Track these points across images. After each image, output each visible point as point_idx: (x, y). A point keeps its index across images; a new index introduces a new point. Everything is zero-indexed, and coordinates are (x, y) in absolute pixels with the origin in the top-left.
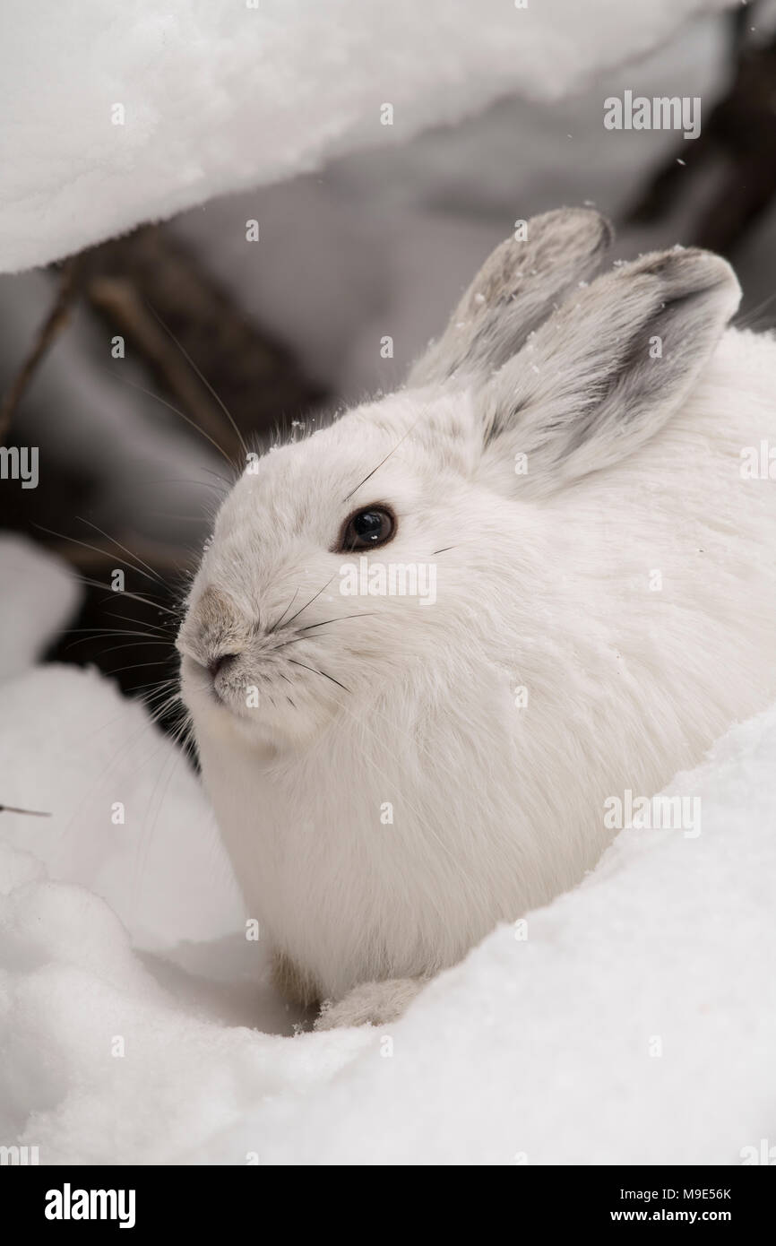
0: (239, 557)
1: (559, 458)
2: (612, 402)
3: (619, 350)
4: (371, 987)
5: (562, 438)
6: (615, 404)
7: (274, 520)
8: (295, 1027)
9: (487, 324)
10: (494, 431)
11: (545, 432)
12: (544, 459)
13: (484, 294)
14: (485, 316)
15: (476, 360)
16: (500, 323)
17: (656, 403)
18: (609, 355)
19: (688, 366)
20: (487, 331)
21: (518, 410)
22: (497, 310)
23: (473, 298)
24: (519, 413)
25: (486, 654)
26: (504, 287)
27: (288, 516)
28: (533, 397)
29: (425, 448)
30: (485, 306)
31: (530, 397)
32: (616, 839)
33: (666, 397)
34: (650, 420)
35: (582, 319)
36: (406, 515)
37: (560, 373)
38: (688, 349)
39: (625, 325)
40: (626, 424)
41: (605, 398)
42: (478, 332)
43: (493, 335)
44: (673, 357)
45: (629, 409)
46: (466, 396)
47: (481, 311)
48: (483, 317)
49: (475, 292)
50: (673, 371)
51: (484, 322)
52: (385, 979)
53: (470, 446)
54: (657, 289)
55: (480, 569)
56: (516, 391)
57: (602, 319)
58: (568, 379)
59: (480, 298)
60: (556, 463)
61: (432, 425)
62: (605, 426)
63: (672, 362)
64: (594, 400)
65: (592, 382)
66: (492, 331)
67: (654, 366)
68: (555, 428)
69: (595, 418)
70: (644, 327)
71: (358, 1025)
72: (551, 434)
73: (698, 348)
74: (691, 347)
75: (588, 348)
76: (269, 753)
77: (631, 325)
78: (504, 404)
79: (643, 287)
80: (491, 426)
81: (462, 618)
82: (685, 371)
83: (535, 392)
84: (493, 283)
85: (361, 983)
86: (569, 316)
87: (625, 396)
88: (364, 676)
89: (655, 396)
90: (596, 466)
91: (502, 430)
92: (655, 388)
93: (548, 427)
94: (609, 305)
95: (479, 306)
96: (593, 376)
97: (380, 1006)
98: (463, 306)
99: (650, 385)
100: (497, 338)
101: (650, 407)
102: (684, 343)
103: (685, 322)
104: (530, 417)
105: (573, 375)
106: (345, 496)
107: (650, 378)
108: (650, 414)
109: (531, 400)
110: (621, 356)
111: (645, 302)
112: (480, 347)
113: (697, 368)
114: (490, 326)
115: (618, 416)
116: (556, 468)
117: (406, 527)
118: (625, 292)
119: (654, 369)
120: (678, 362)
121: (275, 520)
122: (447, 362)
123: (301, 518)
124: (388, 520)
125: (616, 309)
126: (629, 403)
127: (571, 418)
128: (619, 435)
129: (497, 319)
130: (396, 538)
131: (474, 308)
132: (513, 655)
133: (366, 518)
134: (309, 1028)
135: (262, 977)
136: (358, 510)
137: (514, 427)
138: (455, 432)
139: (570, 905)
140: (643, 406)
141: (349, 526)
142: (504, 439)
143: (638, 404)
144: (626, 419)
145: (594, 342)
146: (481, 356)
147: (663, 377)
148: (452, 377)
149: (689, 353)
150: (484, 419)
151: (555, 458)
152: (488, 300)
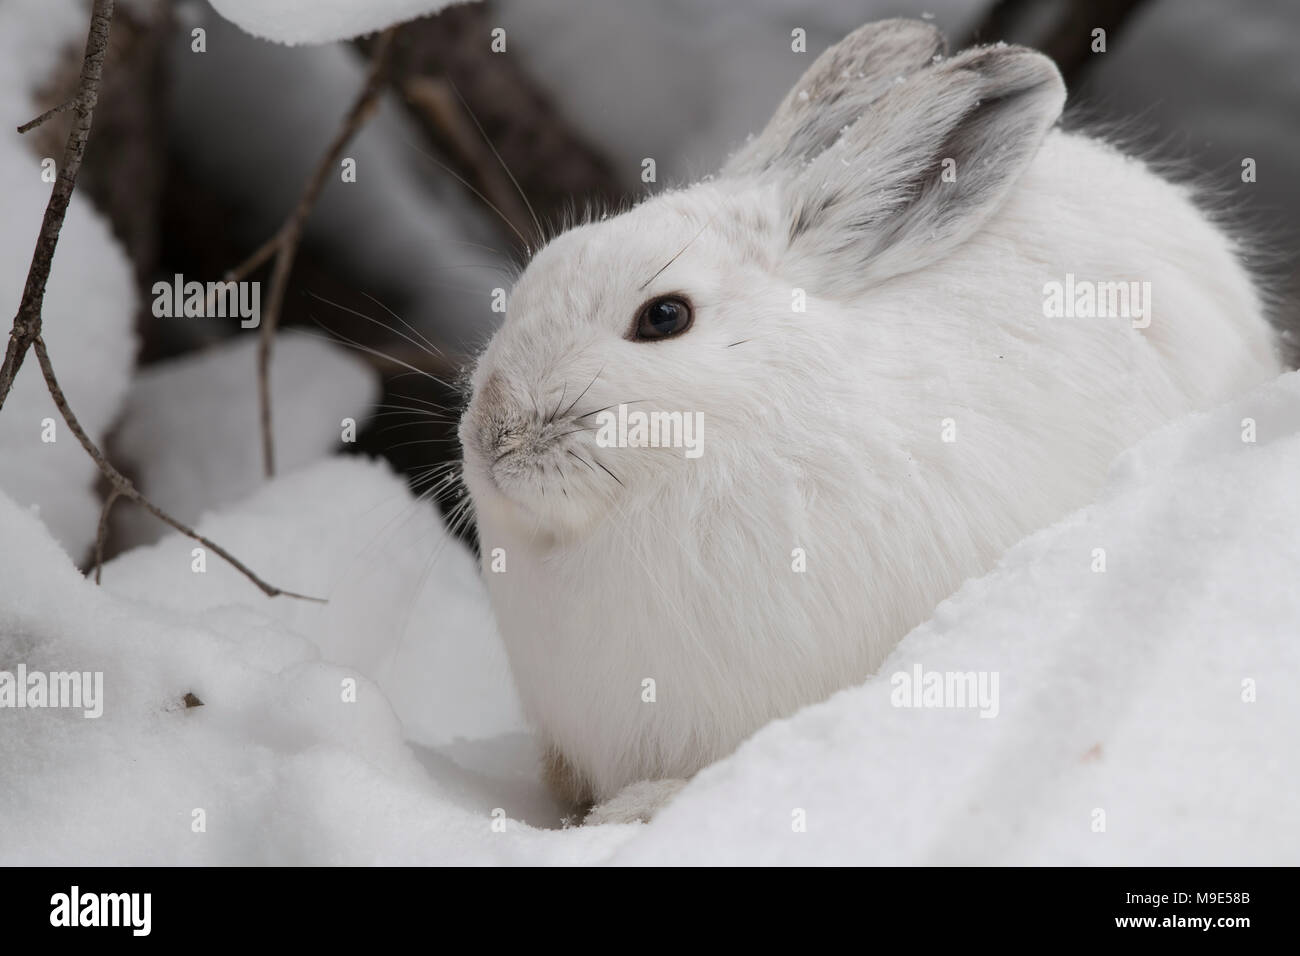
0: (528, 341)
1: (866, 258)
2: (925, 205)
3: (931, 147)
4: (645, 786)
5: (870, 238)
6: (928, 206)
7: (568, 306)
8: (564, 821)
9: (807, 123)
10: (800, 226)
11: (853, 230)
12: (851, 258)
13: (808, 92)
14: (805, 116)
15: (792, 157)
16: (821, 123)
17: (970, 208)
18: (922, 151)
19: (1006, 172)
20: (806, 130)
21: (825, 206)
22: (819, 110)
23: (797, 96)
24: (827, 209)
25: (774, 450)
26: (828, 87)
27: (583, 303)
28: (842, 194)
29: (728, 241)
30: (808, 104)
31: (838, 193)
32: (900, 643)
33: (981, 203)
34: (963, 226)
35: (895, 114)
36: (705, 306)
37: (869, 170)
38: (1006, 155)
39: (939, 122)
40: (938, 227)
41: (918, 198)
42: (797, 130)
43: (812, 133)
44: (990, 162)
45: (942, 212)
46: (773, 189)
47: (804, 108)
48: (804, 115)
49: (800, 90)
50: (990, 176)
51: (805, 120)
52: (659, 778)
53: (775, 241)
54: (975, 86)
55: (773, 363)
56: (823, 187)
57: (918, 114)
58: (880, 174)
59: (804, 95)
60: (861, 264)
61: (737, 217)
62: (914, 229)
63: (990, 167)
64: (904, 199)
65: (902, 181)
66: (812, 130)
67: (971, 169)
68: (863, 226)
69: (907, 220)
70: (959, 124)
71: (628, 823)
72: (858, 233)
73: (1018, 155)
74: (1010, 153)
75: (901, 144)
76: (548, 541)
77: (946, 122)
78: (812, 199)
79: (961, 82)
80: (797, 221)
81: (751, 414)
82: (1002, 177)
83: (845, 187)
84: (818, 83)
85: (635, 782)
86: (883, 112)
87: (939, 199)
88: (646, 467)
89: (970, 201)
90: (902, 269)
91: (808, 226)
92: (970, 192)
93: (857, 225)
94: (923, 101)
95: (802, 104)
96: (904, 173)
97: (652, 806)
98: (786, 104)
99: (966, 189)
100: (816, 137)
101: (963, 212)
102: (1004, 148)
103: (1006, 125)
104: (839, 214)
105: (884, 171)
106: (642, 285)
107: (966, 182)
108: (964, 219)
109: (839, 196)
110: (932, 154)
111: (962, 99)
112: (797, 145)
113: (1015, 175)
114: (811, 123)
115: (930, 219)
116: (862, 268)
117: (703, 320)
118: (941, 87)
119: (971, 172)
120: (995, 168)
121: (568, 303)
122: (762, 157)
123: (596, 307)
124: (685, 311)
125: (932, 105)
126: (942, 207)
127: (881, 217)
128: (929, 239)
129: (818, 118)
130: (692, 330)
131: (797, 106)
132: (801, 452)
133: (663, 308)
134: (578, 822)
135: (533, 773)
136: (654, 298)
137: (821, 223)
138: (761, 226)
139: (848, 702)
140: (956, 210)
141: (643, 315)
142: (810, 235)
143: (953, 207)
144: (936, 224)
145: (908, 138)
146: (798, 153)
147: (979, 182)
148: (768, 171)
149: (1007, 159)
150: (790, 215)
151: (863, 257)
152: (811, 99)
